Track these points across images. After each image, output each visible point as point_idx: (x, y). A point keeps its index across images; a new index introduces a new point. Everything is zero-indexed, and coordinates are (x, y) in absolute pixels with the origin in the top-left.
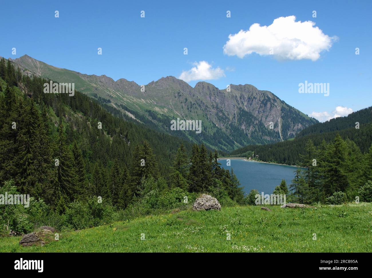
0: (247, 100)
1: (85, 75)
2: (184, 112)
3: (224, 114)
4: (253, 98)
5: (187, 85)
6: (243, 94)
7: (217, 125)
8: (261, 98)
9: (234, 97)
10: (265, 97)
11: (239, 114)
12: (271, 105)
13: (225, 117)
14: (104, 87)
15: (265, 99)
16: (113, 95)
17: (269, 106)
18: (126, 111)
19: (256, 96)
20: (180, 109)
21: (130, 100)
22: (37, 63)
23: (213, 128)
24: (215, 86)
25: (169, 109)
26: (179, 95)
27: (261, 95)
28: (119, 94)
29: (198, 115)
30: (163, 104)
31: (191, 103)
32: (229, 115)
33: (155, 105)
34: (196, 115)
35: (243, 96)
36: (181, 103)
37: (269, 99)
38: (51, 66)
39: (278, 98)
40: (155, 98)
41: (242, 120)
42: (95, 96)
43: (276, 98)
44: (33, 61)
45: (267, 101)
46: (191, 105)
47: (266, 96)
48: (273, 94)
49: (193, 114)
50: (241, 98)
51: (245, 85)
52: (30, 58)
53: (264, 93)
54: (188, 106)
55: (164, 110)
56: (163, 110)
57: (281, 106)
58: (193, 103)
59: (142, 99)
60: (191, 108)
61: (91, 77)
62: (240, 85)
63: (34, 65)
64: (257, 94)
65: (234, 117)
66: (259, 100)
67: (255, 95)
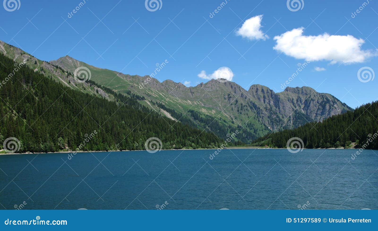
0: (304, 103)
1: (127, 76)
2: (233, 114)
3: (278, 117)
4: (311, 100)
5: (239, 87)
6: (300, 96)
7: (269, 128)
8: (319, 101)
9: (290, 100)
10: (323, 99)
11: (295, 117)
12: (330, 107)
13: (279, 119)
14: (147, 87)
15: (323, 101)
16: (155, 95)
17: (328, 108)
18: (162, 109)
19: (314, 98)
20: (230, 111)
21: (173, 100)
22: (77, 63)
23: (264, 130)
24: (269, 89)
25: (217, 111)
26: (229, 96)
27: (320, 97)
28: (162, 94)
29: (248, 117)
30: (211, 106)
31: (242, 104)
32: (283, 118)
33: (203, 106)
34: (247, 117)
35: (300, 99)
36: (231, 104)
37: (328, 101)
38: (91, 66)
39: (338, 100)
40: (203, 100)
41: (298, 123)
42: (129, 93)
43: (336, 101)
44: (74, 62)
45: (326, 103)
46: (242, 107)
47: (325, 98)
48: (333, 97)
49: (243, 116)
50: (297, 101)
51: (303, 87)
52: (71, 58)
53: (323, 96)
54: (238, 108)
55: (212, 112)
56: (210, 112)
57: (342, 109)
58: (244, 104)
59: (188, 101)
60: (242, 109)
61: (133, 77)
62: (297, 88)
63: (74, 65)
64: (315, 96)
65: (290, 120)
66: (318, 102)
67: (312, 97)
